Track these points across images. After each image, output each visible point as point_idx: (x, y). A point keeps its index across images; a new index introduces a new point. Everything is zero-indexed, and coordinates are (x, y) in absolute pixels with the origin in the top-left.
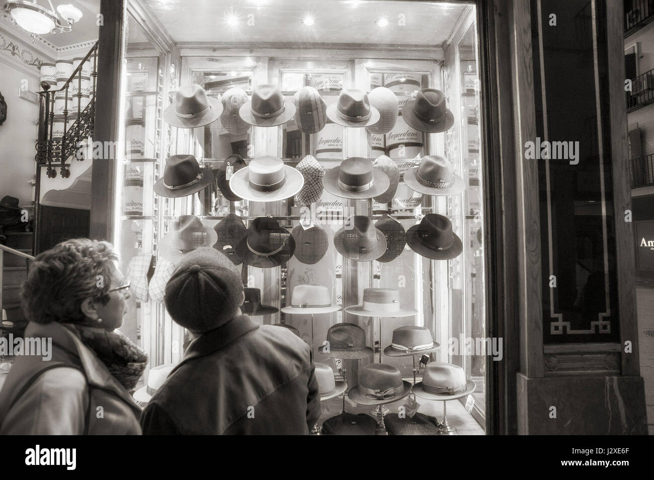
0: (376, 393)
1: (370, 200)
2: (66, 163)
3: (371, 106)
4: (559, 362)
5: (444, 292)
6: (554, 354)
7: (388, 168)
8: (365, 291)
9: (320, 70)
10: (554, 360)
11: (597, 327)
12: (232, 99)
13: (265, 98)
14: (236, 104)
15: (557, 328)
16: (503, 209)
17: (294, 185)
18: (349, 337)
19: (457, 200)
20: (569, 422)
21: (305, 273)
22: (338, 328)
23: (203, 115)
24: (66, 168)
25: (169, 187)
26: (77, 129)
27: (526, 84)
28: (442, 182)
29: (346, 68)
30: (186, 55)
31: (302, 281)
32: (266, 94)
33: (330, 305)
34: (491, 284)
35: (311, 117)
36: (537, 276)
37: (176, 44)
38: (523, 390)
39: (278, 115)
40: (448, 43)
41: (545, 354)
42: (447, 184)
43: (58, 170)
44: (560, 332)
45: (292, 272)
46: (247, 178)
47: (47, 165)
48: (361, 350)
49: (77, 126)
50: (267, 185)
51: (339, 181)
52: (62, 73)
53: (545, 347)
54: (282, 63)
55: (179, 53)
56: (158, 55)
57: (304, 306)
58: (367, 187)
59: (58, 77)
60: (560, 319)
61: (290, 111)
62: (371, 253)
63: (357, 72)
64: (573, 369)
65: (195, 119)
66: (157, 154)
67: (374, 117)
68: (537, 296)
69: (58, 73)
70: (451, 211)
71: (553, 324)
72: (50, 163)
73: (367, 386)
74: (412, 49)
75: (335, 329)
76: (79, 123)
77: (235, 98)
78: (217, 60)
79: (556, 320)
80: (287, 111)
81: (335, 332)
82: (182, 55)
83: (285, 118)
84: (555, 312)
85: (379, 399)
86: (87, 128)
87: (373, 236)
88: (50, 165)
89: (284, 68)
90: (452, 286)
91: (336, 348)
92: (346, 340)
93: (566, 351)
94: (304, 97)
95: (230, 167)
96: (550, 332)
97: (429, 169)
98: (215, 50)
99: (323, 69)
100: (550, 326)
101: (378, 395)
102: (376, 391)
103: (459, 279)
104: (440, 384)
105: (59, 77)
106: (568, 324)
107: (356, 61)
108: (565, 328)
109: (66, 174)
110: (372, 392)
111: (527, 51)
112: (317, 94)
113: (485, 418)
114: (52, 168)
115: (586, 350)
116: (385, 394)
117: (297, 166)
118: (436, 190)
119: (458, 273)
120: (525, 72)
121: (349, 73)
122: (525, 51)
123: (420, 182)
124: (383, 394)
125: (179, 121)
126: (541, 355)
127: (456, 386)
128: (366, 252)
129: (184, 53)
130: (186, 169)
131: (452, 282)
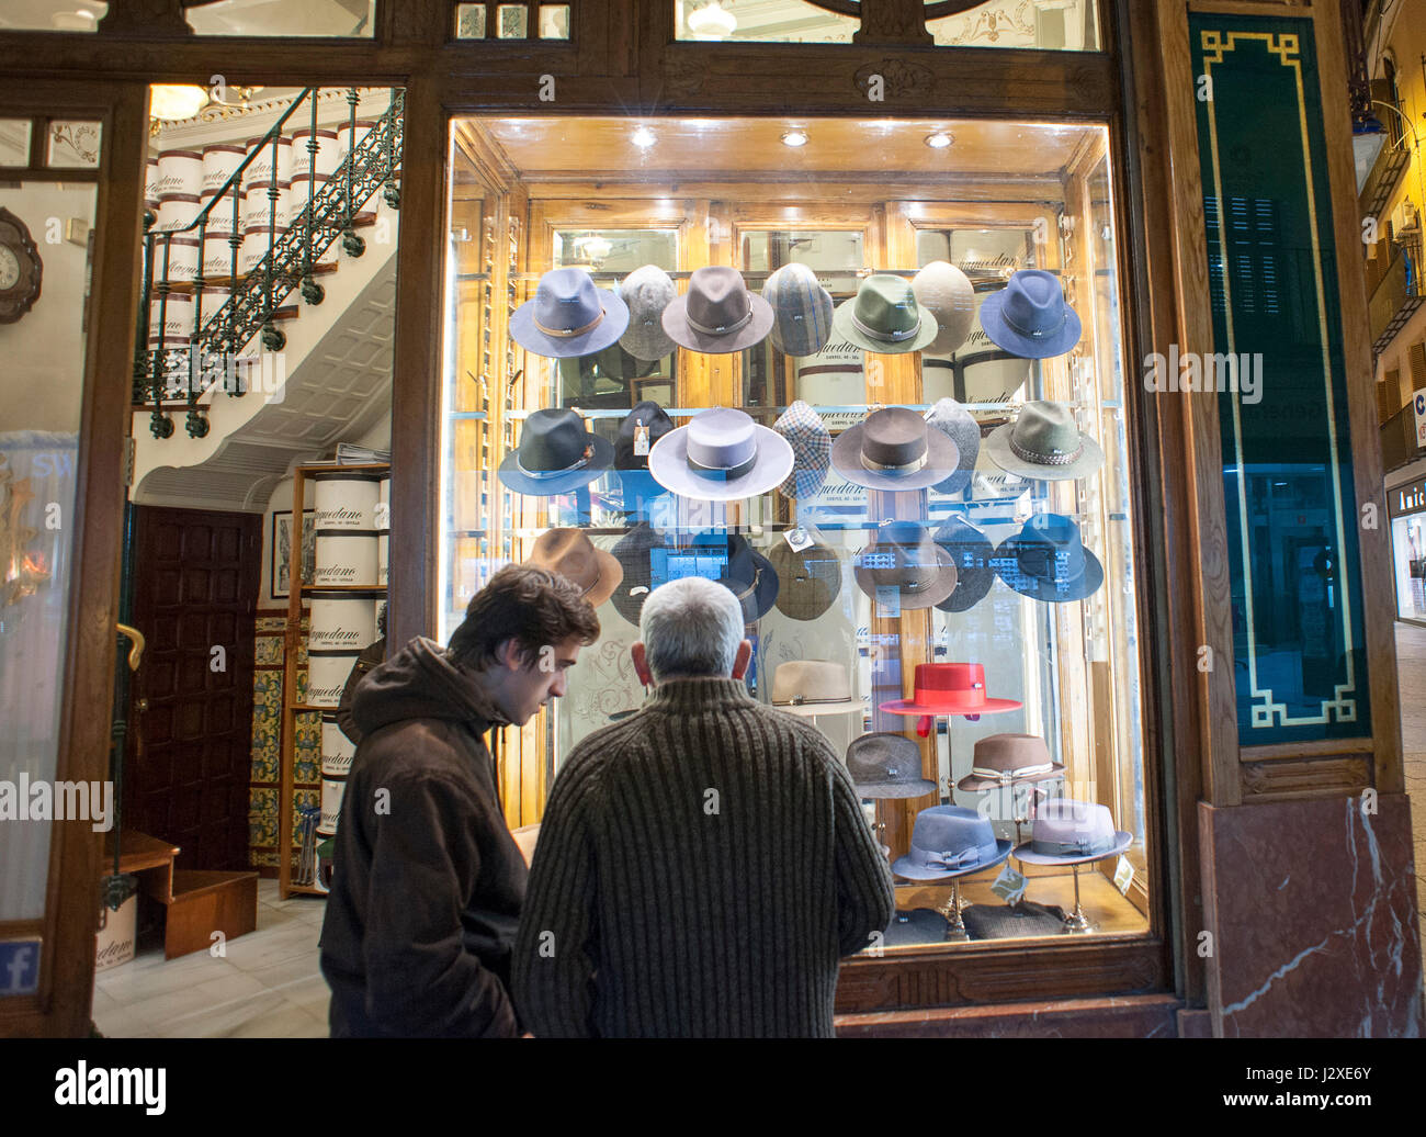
0: (945, 858)
1: (924, 491)
2: (199, 402)
3: (919, 306)
4: (1268, 776)
5: (1077, 669)
6: (1258, 762)
7: (956, 425)
8: (919, 670)
9: (816, 223)
10: (1259, 773)
11: (1332, 711)
12: (643, 292)
13: (716, 297)
14: (650, 302)
15: (1262, 716)
16: (1165, 505)
17: (775, 465)
18: (889, 758)
19: (1094, 484)
20: (1286, 882)
21: (795, 639)
22: (868, 741)
23: (592, 331)
24: (200, 414)
25: (533, 475)
26: (228, 321)
27: (1195, 279)
28: (1057, 455)
29: (869, 219)
30: (539, 196)
31: (787, 654)
32: (716, 289)
33: (849, 700)
34: (1148, 642)
35: (802, 324)
36: (1224, 623)
37: (519, 174)
38: (1207, 830)
39: (741, 329)
40: (1070, 171)
41: (1242, 763)
42: (1066, 458)
43: (180, 420)
44: (1268, 722)
45: (769, 639)
46: (682, 452)
47: (149, 409)
48: (913, 782)
49: (230, 316)
50: (726, 468)
51: (862, 455)
52: (175, 181)
53: (1242, 750)
54: (738, 211)
55: (526, 193)
56: (482, 196)
57: (800, 702)
58: (916, 466)
59: (163, 192)
60: (1269, 699)
61: (761, 319)
62: (927, 594)
63: (891, 230)
64: (1293, 788)
65: (576, 340)
66: (485, 401)
67: (927, 329)
68: (1225, 659)
69: (166, 180)
70: (1085, 504)
71: (1256, 709)
72: (158, 403)
73: (925, 848)
74: (999, 180)
75: (861, 743)
76: (234, 308)
77: (649, 291)
78: (604, 208)
79: (1261, 701)
80: (756, 320)
81: (861, 749)
82: (531, 196)
83: (754, 334)
84: (1260, 687)
85: (950, 868)
86: (255, 318)
87: (927, 560)
88: (158, 409)
89: (742, 220)
90: (1091, 656)
91: (865, 779)
92: (884, 763)
93: (1278, 755)
94: (786, 286)
95: (642, 429)
96: (1251, 722)
97: (1034, 429)
98: (599, 186)
99: (821, 223)
100: (1250, 712)
101: (949, 861)
102: (945, 854)
103: (1102, 640)
104: (1065, 835)
105: (168, 191)
106: (1281, 708)
107: (889, 206)
108: (1276, 715)
109: (200, 428)
110: (937, 857)
111: (1196, 220)
112: (813, 279)
113: (1146, 896)
114: (164, 414)
115: (1314, 753)
116: (963, 859)
117: (776, 424)
118: (1047, 469)
119: (1101, 630)
120: (1192, 258)
121: (874, 229)
122: (1191, 221)
123: (1017, 453)
124: (956, 860)
125: (546, 343)
126: (1236, 765)
127: (1093, 840)
128: (918, 591)
129: (535, 192)
130: (565, 439)
131: (1091, 648)
